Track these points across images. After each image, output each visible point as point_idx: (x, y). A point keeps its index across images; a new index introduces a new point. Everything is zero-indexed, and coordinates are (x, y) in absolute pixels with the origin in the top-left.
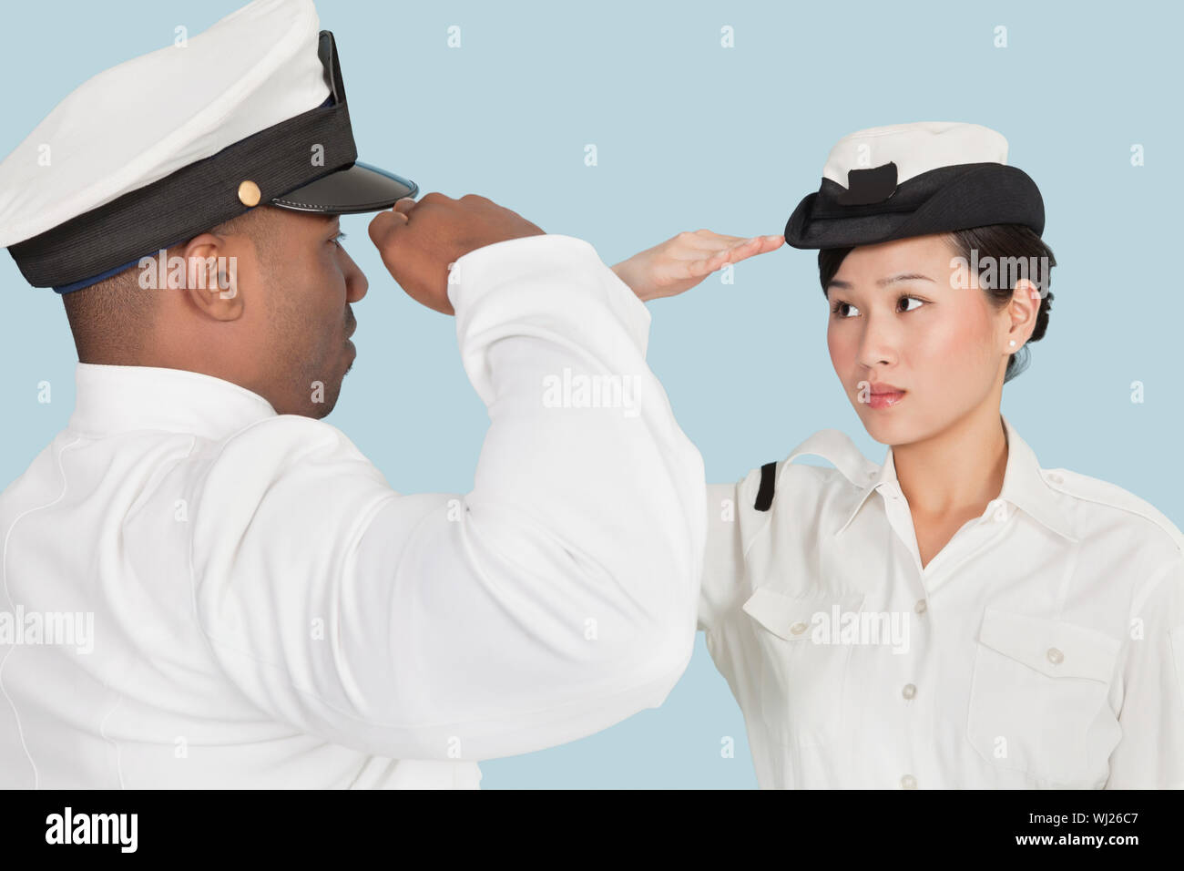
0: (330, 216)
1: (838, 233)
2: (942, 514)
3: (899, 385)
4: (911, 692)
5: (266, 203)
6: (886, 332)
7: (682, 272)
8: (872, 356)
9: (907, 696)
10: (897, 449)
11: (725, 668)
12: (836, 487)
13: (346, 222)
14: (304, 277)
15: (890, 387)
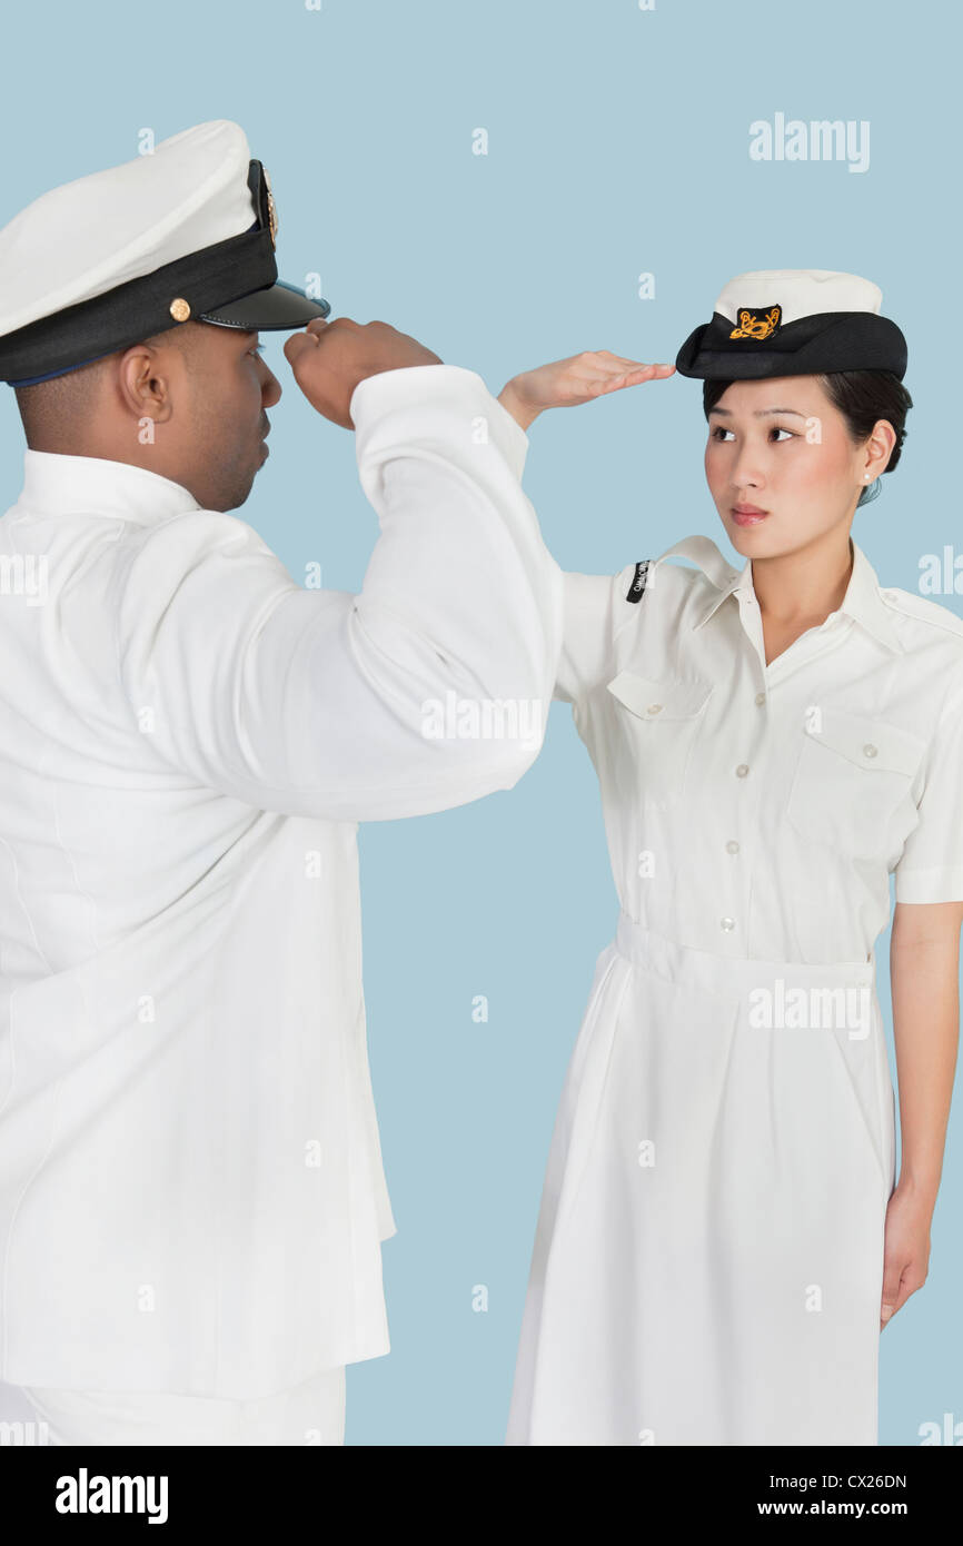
0: (250, 332)
1: (724, 364)
2: (788, 621)
3: (764, 507)
4: (743, 772)
5: (195, 318)
6: (757, 456)
7: (581, 390)
8: (743, 479)
9: (739, 775)
10: (755, 564)
11: (588, 738)
12: (699, 588)
13: (263, 337)
14: (224, 384)
15: (755, 508)
